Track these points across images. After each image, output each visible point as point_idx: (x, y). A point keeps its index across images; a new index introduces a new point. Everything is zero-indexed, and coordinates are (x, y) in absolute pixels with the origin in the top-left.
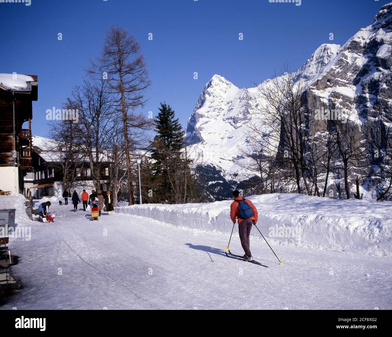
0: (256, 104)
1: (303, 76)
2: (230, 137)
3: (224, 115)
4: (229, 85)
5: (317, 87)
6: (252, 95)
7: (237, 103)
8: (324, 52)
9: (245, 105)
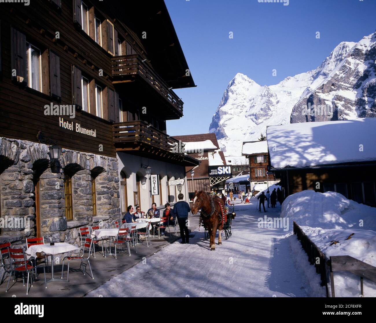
0: (277, 100)
1: (322, 73)
2: (252, 132)
3: (246, 112)
4: (251, 83)
5: (322, 91)
6: (273, 92)
7: (258, 100)
8: (342, 50)
9: (266, 102)
